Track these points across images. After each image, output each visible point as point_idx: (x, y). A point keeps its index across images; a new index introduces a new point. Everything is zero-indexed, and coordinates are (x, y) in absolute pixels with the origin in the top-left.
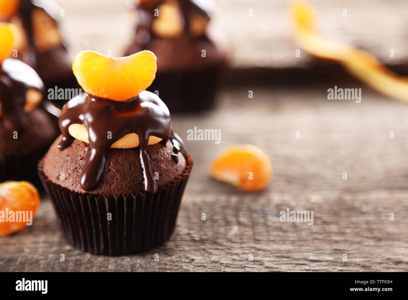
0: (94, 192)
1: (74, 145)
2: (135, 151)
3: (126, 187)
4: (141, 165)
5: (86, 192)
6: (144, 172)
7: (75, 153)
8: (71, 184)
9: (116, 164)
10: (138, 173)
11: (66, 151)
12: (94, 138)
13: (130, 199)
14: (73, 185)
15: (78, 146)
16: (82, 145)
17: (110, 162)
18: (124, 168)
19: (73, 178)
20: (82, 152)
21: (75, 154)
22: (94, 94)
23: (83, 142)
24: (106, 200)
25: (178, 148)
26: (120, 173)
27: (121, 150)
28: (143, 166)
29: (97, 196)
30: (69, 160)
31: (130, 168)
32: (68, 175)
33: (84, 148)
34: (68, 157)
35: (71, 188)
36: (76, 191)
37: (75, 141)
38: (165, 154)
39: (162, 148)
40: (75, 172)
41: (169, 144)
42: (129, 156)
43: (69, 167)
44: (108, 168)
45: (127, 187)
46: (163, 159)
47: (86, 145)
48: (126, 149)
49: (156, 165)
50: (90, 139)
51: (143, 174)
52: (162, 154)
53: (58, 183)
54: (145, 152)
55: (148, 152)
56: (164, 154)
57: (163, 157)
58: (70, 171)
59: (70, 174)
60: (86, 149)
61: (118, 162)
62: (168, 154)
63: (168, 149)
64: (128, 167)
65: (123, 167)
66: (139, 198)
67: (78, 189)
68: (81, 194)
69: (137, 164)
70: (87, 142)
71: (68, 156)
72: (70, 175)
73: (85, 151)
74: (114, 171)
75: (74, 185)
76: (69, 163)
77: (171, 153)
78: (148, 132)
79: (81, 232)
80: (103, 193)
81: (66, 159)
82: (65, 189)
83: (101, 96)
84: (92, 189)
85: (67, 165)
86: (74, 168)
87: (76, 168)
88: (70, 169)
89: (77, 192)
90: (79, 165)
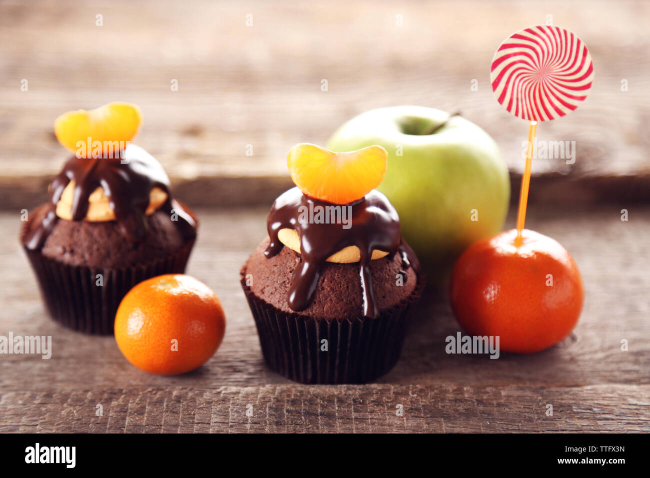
0: (304, 313)
1: (282, 253)
2: (355, 266)
3: (341, 310)
4: (360, 284)
5: (294, 312)
6: (364, 293)
7: (284, 263)
8: (277, 301)
9: (331, 282)
10: (356, 293)
11: (273, 259)
12: (308, 248)
13: (345, 324)
14: (279, 302)
15: (288, 256)
16: (293, 254)
17: (324, 278)
18: (341, 287)
19: (280, 294)
20: (293, 263)
21: (284, 265)
22: (310, 194)
23: (294, 251)
24: (317, 324)
25: (408, 262)
26: (336, 293)
27: (337, 265)
28: (363, 286)
29: (307, 317)
30: (276, 271)
31: (348, 287)
32: (274, 290)
33: (295, 259)
34: (276, 268)
35: (277, 306)
36: (283, 309)
37: (284, 248)
38: (392, 270)
39: (388, 263)
40: (282, 287)
41: (397, 257)
42: (347, 273)
43: (275, 280)
44: (321, 286)
45: (343, 310)
46: (388, 277)
47: (297, 254)
48: (344, 264)
49: (379, 285)
50: (302, 248)
51: (362, 296)
52: (388, 270)
53: (262, 297)
54: (367, 269)
55: (370, 269)
56: (389, 270)
57: (388, 275)
58: (276, 285)
59: (277, 288)
60: (297, 260)
61: (334, 279)
62: (394, 270)
63: (395, 265)
64: (346, 286)
65: (339, 285)
66: (356, 324)
67: (285, 308)
68: (288, 313)
69: (356, 283)
70: (299, 251)
71: (276, 266)
72: (276, 290)
73: (296, 262)
74: (328, 289)
75: (281, 302)
76: (277, 275)
77: (398, 269)
78: (372, 244)
79: (285, 355)
80: (314, 315)
81: (273, 270)
82: (270, 306)
83: (318, 197)
84: (302, 309)
85: (274, 277)
86: (282, 281)
87: (284, 282)
88: (277, 282)
89: (284, 312)
90: (288, 279)
